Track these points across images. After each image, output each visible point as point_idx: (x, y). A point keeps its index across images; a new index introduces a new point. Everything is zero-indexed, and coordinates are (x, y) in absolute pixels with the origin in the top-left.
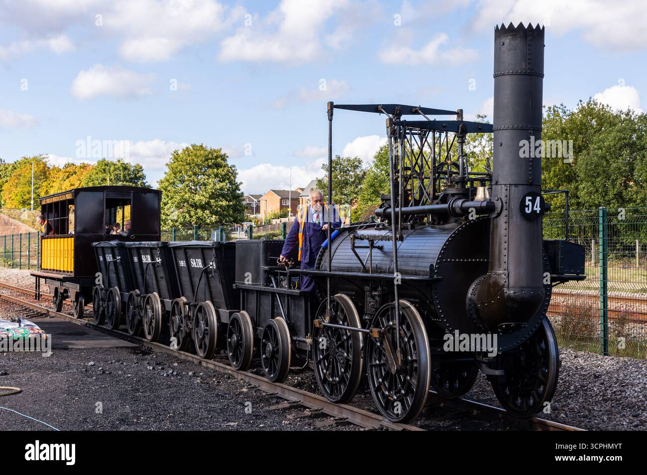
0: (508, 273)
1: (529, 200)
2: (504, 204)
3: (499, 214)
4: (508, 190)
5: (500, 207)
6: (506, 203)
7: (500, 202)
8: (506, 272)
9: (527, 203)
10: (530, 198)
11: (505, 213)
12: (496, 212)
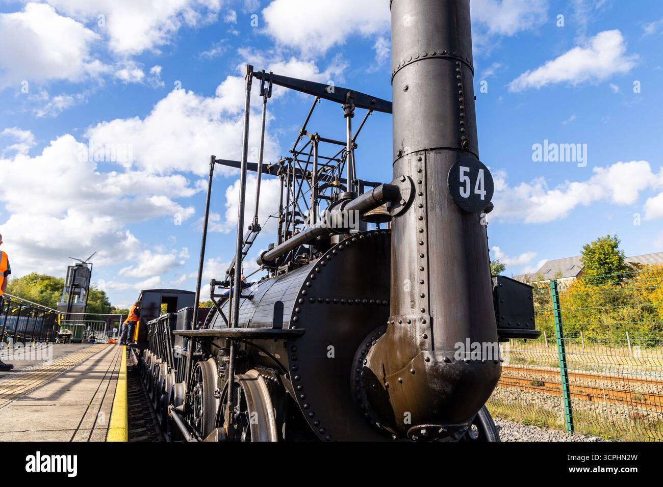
0: (432, 320)
1: (465, 173)
2: (417, 186)
3: (408, 206)
4: (423, 161)
5: (409, 191)
6: (420, 183)
7: (409, 182)
8: (426, 316)
9: (462, 178)
10: (467, 169)
11: (419, 200)
12: (402, 202)
